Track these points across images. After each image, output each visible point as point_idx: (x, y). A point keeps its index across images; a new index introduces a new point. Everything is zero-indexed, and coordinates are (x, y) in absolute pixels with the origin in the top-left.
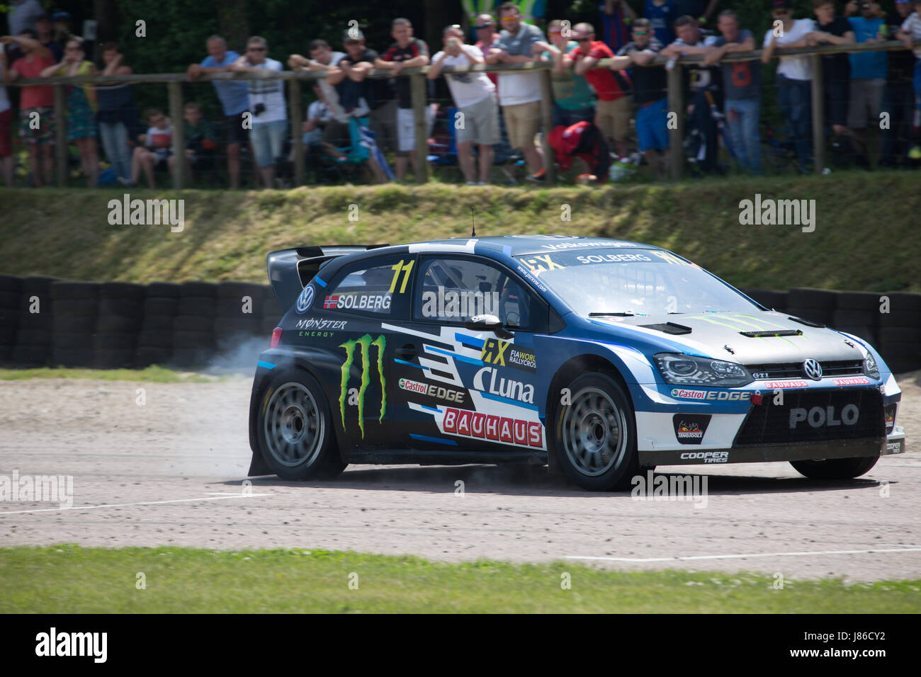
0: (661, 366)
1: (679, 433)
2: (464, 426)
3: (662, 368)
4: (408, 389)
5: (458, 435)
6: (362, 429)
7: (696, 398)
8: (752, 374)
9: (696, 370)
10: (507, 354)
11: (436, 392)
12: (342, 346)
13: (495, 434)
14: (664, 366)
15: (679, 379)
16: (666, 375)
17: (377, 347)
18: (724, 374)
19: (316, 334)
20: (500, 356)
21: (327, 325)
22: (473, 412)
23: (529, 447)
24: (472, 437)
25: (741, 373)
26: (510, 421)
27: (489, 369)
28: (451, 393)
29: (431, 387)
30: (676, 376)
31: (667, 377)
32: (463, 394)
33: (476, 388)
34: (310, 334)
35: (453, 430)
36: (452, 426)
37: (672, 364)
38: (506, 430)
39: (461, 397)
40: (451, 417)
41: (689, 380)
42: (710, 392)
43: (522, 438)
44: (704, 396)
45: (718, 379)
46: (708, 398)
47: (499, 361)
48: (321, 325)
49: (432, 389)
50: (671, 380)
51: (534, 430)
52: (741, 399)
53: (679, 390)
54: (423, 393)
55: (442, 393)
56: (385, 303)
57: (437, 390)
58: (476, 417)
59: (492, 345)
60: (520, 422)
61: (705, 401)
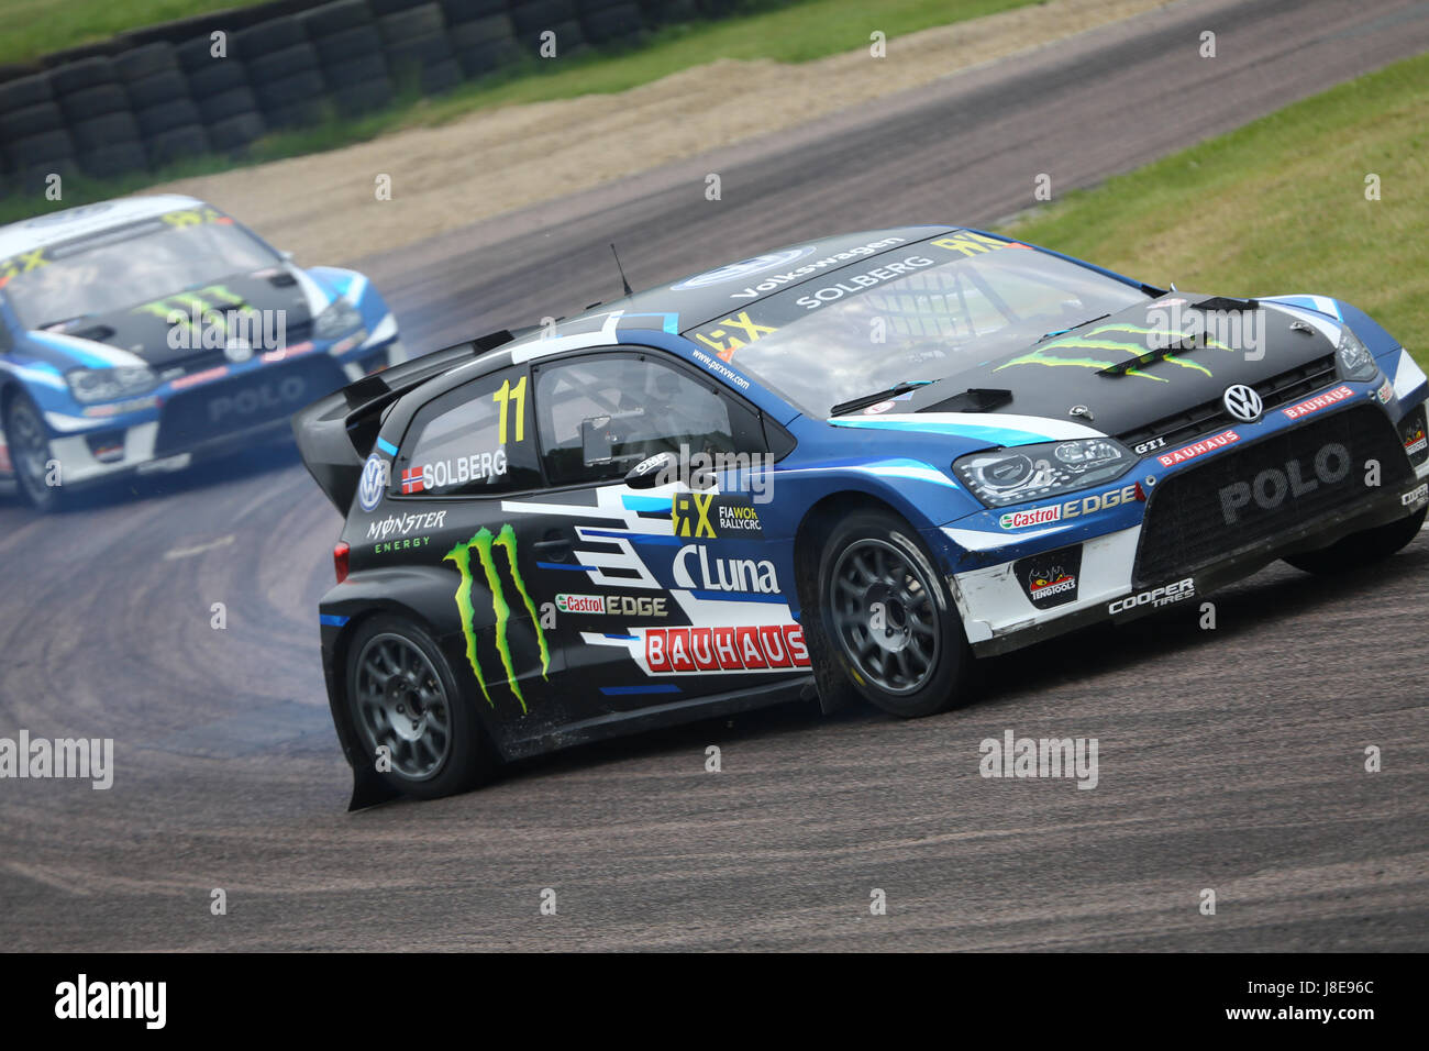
0: (969, 480)
1: (1033, 593)
2: (680, 656)
3: (972, 484)
4: (574, 611)
5: (675, 673)
6: (519, 697)
7: (1045, 521)
8: (1134, 448)
9: (1032, 472)
10: (713, 515)
11: (620, 607)
12: (447, 557)
13: (734, 660)
14: (974, 477)
15: (1006, 495)
16: (982, 494)
17: (503, 547)
18: (1082, 464)
19: (401, 545)
20: (704, 521)
21: (415, 524)
22: (689, 628)
23: (795, 669)
24: (699, 672)
25: (1112, 453)
26: (753, 632)
27: (691, 549)
28: (644, 604)
29: (609, 598)
30: (1000, 491)
31: (985, 497)
32: (663, 600)
33: (680, 585)
34: (392, 547)
35: (666, 667)
36: (661, 661)
37: (988, 471)
38: (750, 649)
39: (662, 607)
40: (656, 644)
41: (1025, 493)
42: (1067, 505)
43: (780, 658)
44: (1058, 515)
45: (1074, 477)
46: (1066, 515)
47: (705, 532)
48: (405, 526)
49: (612, 601)
50: (993, 501)
51: (795, 640)
52: (1125, 500)
53: (1012, 516)
54: (599, 612)
55: (629, 605)
56: (498, 463)
57: (620, 602)
58: (696, 637)
59: (685, 505)
60: (770, 630)
61: (1062, 522)
